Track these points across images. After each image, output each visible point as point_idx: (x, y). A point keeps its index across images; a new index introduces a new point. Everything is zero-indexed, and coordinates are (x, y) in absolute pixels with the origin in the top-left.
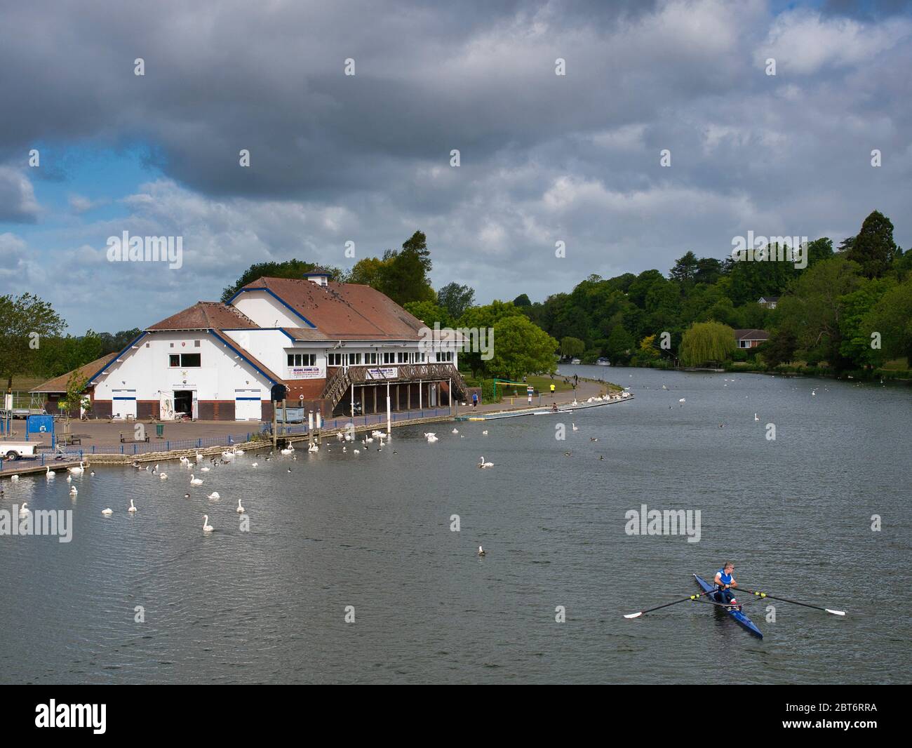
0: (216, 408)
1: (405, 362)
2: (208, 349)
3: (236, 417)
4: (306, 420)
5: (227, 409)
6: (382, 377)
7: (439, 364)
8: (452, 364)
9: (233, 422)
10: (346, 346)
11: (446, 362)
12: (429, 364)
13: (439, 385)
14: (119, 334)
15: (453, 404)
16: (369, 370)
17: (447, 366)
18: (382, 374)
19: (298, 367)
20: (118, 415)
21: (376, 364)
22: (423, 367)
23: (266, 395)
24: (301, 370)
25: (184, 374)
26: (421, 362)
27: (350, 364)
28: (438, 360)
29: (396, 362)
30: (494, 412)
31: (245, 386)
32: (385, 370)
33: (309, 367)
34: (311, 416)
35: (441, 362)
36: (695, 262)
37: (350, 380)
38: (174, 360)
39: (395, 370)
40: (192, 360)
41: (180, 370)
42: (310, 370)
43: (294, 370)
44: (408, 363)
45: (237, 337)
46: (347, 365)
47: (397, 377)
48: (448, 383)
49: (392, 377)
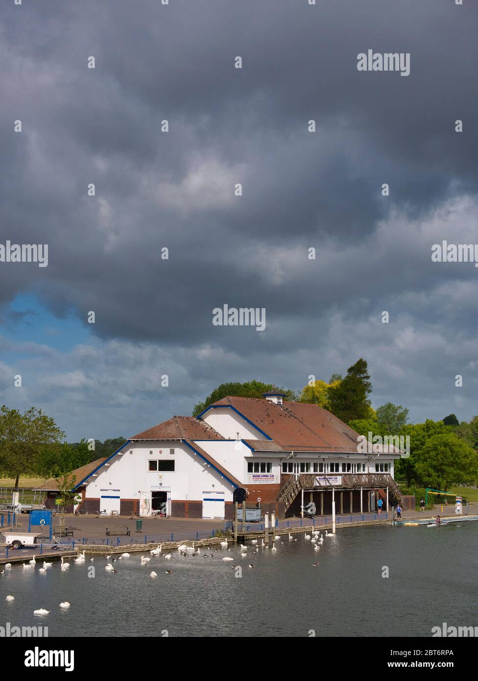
0: (187, 507)
1: (348, 471)
2: (181, 456)
3: (203, 515)
4: (263, 519)
5: (195, 508)
6: (328, 484)
7: (378, 474)
8: (389, 474)
9: (200, 520)
10: (297, 457)
11: (384, 472)
12: (369, 474)
13: (377, 493)
14: (107, 442)
15: (390, 510)
16: (317, 477)
17: (385, 476)
18: (328, 481)
19: (257, 474)
20: (105, 511)
21: (323, 473)
22: (364, 476)
23: (229, 497)
24: (259, 476)
25: (160, 477)
26: (362, 472)
27: (301, 472)
28: (377, 470)
29: (340, 471)
30: (427, 518)
31: (211, 489)
32: (331, 478)
33: (266, 473)
34: (266, 517)
35: (380, 472)
37: (301, 486)
38: (153, 465)
39: (339, 478)
40: (168, 466)
41: (157, 473)
42: (267, 476)
43: (253, 476)
44: (351, 473)
45: (205, 446)
46: (298, 473)
47: (341, 484)
48: (385, 491)
49: (337, 484)
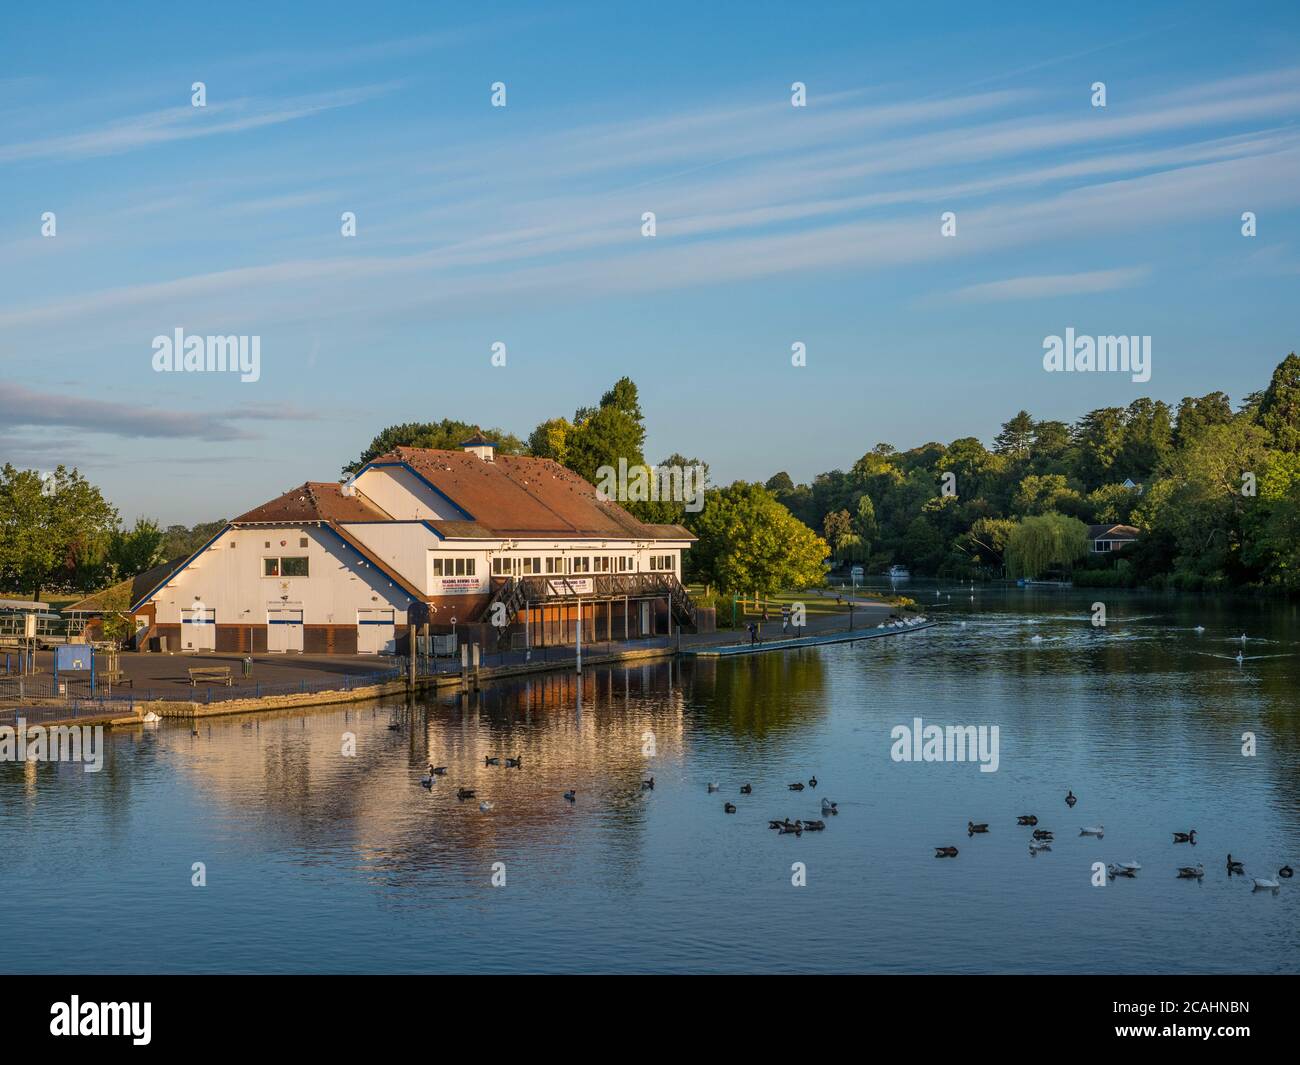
0: (330, 635)
1: (604, 570)
2: (317, 553)
3: (359, 649)
4: (458, 654)
5: (346, 636)
6: (569, 592)
7: (653, 574)
8: (673, 574)
9: (354, 656)
10: (518, 547)
11: (665, 571)
12: (639, 574)
13: (654, 604)
14: (199, 528)
15: (674, 632)
16: (552, 582)
17: (665, 576)
18: (571, 588)
19: (450, 578)
20: (190, 645)
21: (562, 574)
22: (631, 577)
23: (402, 618)
24: (452, 581)
25: (285, 586)
26: (627, 571)
27: (525, 572)
28: (653, 568)
29: (591, 571)
30: (733, 643)
31: (372, 605)
32: (575, 583)
33: (465, 577)
34: (464, 648)
35: (657, 570)
36: (1031, 427)
37: (524, 596)
38: (271, 566)
39: (589, 582)
40: (296, 567)
41: (279, 580)
42: (466, 581)
43: (444, 582)
44: (609, 572)
45: (361, 533)
46: (519, 574)
47: (592, 591)
48: (666, 600)
49: (585, 591)
